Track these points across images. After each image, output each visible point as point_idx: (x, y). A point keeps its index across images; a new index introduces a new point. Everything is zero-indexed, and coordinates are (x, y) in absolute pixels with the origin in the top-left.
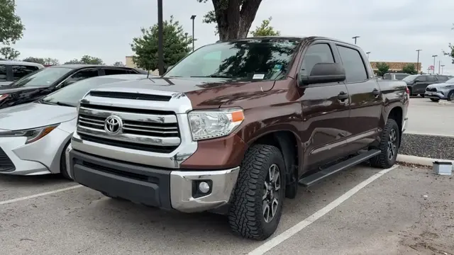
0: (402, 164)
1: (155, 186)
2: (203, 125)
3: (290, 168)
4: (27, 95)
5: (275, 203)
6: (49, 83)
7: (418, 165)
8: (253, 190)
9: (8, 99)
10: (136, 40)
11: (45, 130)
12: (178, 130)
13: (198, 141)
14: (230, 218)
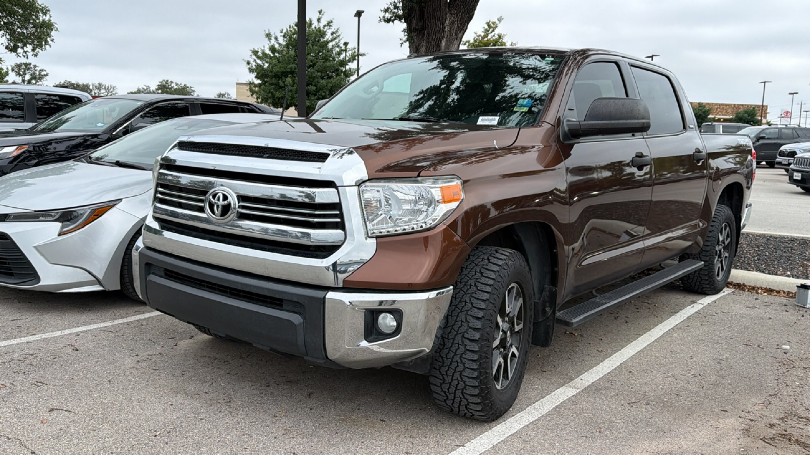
0: (739, 286)
1: (296, 319)
2: (388, 208)
3: (541, 290)
4: (61, 147)
5: (513, 355)
6: (100, 127)
7: (769, 291)
8: (475, 329)
9: (26, 155)
10: (255, 52)
11: (93, 211)
12: (341, 216)
13: (377, 237)
14: (432, 379)
